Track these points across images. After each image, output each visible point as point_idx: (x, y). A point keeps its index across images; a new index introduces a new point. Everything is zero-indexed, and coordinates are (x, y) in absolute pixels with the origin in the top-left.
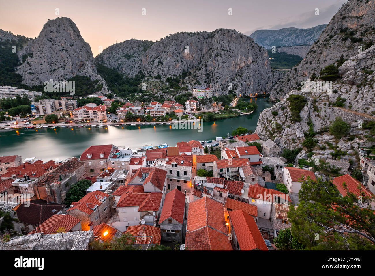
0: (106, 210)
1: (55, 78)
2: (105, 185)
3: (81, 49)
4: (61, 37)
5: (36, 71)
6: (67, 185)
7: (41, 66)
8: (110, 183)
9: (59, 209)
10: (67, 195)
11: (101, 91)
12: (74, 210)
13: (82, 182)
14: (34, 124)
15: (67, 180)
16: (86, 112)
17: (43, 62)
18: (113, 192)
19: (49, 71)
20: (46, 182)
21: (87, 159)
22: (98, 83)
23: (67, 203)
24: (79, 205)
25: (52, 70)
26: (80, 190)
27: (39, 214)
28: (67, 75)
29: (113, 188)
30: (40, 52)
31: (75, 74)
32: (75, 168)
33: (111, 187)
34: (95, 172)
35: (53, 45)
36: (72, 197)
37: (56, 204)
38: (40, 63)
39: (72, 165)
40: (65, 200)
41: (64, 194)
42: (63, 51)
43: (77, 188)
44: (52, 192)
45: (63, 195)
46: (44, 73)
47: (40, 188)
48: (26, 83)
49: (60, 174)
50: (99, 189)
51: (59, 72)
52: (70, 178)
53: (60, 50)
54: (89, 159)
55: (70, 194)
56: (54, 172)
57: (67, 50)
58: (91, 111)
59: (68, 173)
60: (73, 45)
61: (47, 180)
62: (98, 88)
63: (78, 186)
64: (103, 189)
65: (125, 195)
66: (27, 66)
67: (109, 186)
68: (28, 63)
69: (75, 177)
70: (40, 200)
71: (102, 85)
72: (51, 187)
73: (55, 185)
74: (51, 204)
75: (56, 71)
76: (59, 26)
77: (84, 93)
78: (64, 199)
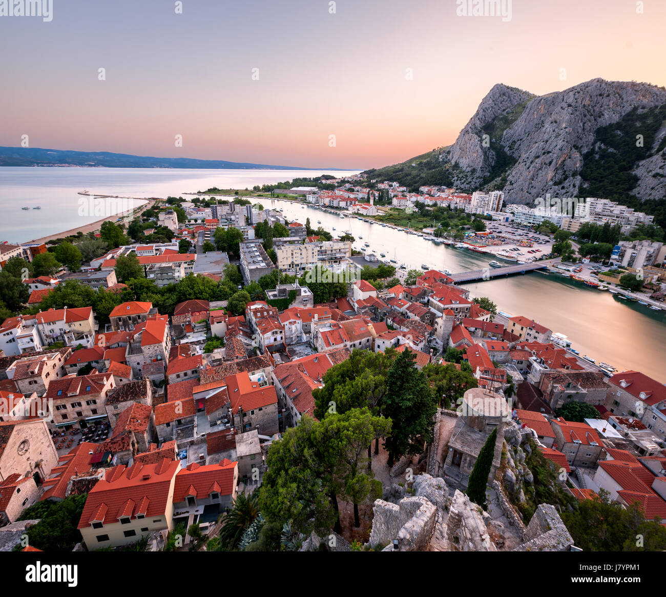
0: (588, 456)
2: (613, 433)
6: (570, 396)
8: (621, 437)
9: (547, 412)
10: (563, 405)
12: (557, 424)
13: (587, 407)
14: (600, 281)
15: (573, 392)
18: (613, 447)
20: (553, 378)
21: (619, 384)
23: (558, 413)
24: (564, 425)
26: (579, 412)
27: (531, 401)
29: (618, 445)
32: (592, 385)
33: (617, 441)
34: (620, 408)
36: (566, 412)
37: (548, 405)
39: (592, 380)
40: (559, 409)
41: (561, 403)
43: (576, 408)
44: (552, 392)
45: (559, 403)
47: (546, 380)
48: (639, 194)
49: (570, 382)
50: (600, 430)
52: (577, 393)
54: (621, 387)
55: (567, 408)
56: (567, 374)
59: (581, 385)
61: (556, 377)
63: (580, 407)
64: (605, 435)
65: (620, 463)
67: (616, 438)
69: (584, 395)
70: (540, 390)
72: (553, 387)
73: (559, 387)
74: (545, 401)
78: (558, 406)
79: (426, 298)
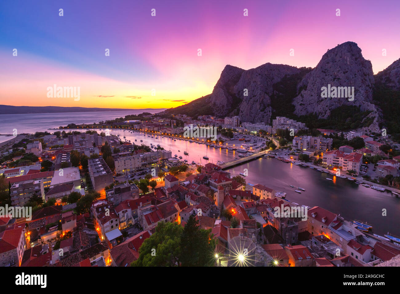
1: (321, 108)
3: (355, 74)
4: (336, 65)
5: (306, 102)
6: (291, 229)
7: (311, 97)
9: (282, 242)
11: (368, 127)
12: (288, 249)
16: (337, 158)
17: (313, 94)
18: (318, 257)
19: (316, 102)
22: (368, 116)
24: (292, 248)
25: (319, 101)
27: (272, 237)
28: (332, 105)
29: (320, 255)
30: (313, 85)
31: (342, 103)
33: (319, 253)
35: (326, 75)
37: (281, 237)
38: (311, 95)
42: (334, 80)
44: (282, 229)
45: (287, 235)
46: (312, 104)
48: (297, 113)
49: (289, 220)
50: (310, 247)
51: (325, 103)
52: (294, 226)
53: (332, 80)
54: (313, 218)
57: (339, 79)
58: (341, 159)
59: (294, 221)
60: (347, 72)
61: (282, 219)
62: (365, 122)
66: (301, 98)
68: (301, 95)
69: (297, 227)
70: (276, 229)
71: (373, 118)
72: (282, 225)
74: (279, 235)
75: (323, 102)
76: (336, 55)
77: (346, 127)
79: (208, 181)
